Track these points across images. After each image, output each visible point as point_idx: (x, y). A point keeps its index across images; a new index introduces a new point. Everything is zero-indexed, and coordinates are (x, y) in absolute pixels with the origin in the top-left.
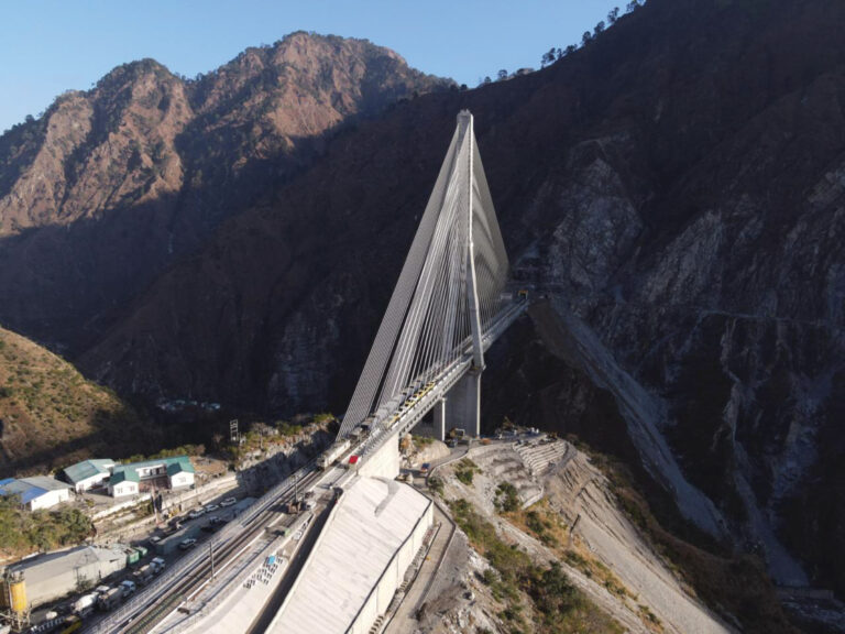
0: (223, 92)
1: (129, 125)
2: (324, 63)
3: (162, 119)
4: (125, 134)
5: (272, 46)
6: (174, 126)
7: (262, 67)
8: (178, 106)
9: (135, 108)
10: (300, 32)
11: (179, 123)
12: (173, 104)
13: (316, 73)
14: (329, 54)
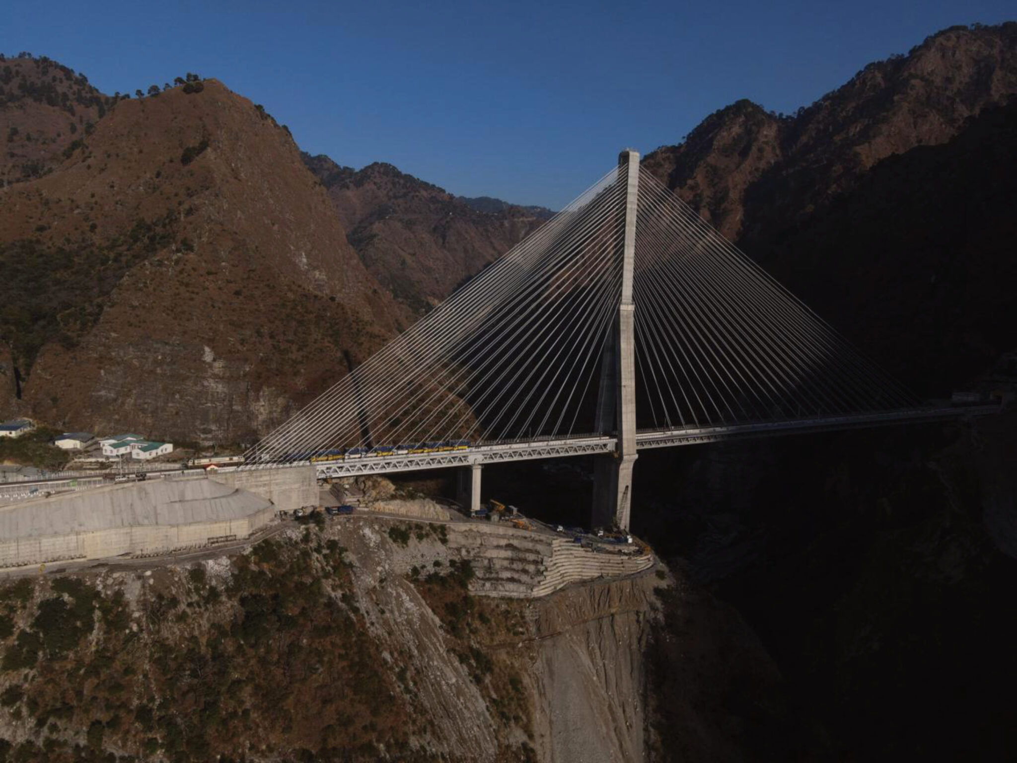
0: (822, 127)
1: (700, 178)
2: (982, 65)
3: (738, 166)
4: (692, 188)
5: (906, 55)
6: (750, 173)
7: (883, 85)
8: (760, 150)
9: (712, 159)
10: (952, 29)
11: (757, 169)
12: (754, 149)
13: (967, 80)
14: (995, 51)
